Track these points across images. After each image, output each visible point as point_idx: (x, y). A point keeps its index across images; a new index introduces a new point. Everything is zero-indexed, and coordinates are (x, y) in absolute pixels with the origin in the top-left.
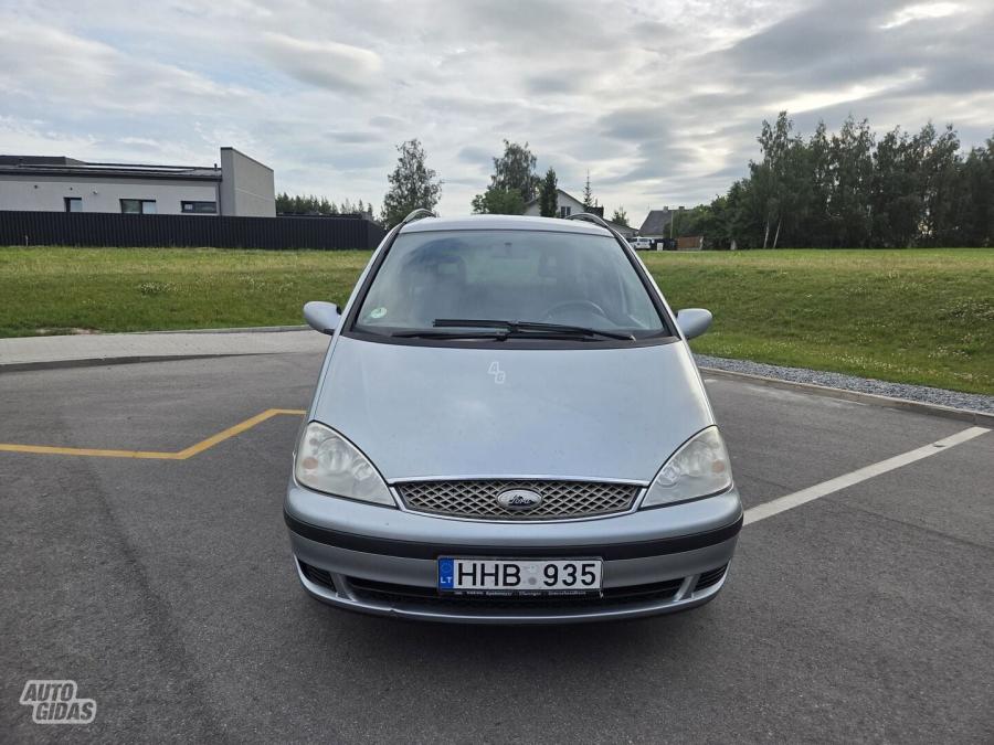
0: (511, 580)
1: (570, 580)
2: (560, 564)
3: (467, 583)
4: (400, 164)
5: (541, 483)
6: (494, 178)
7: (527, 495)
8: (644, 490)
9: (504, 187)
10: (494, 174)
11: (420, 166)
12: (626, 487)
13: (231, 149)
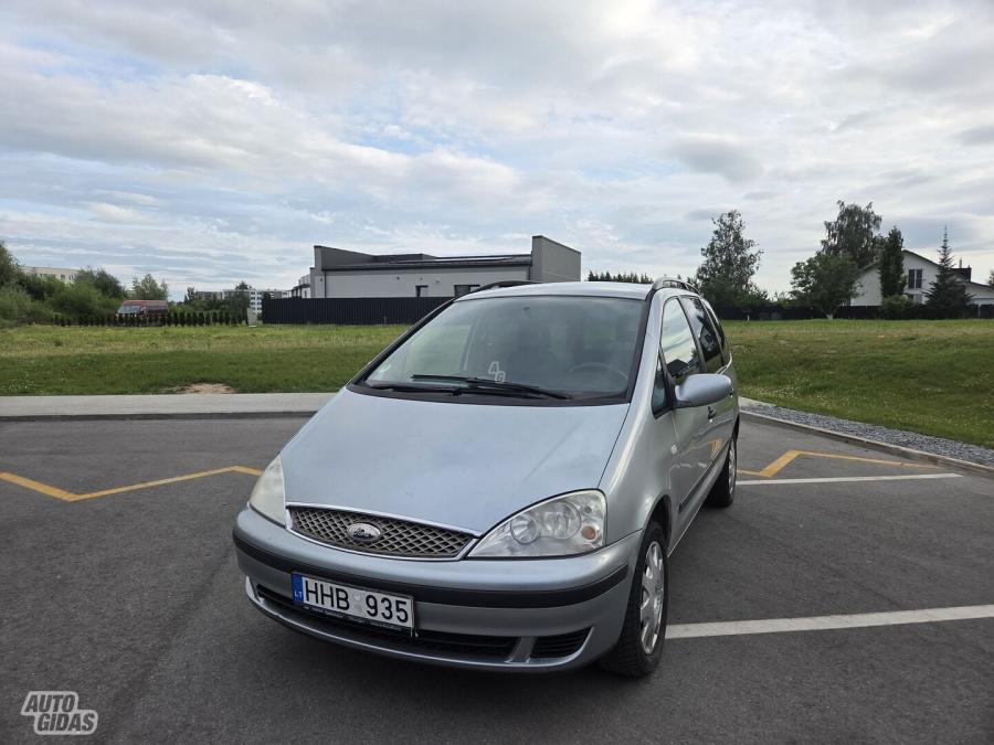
0: (343, 604)
1: (387, 614)
2: (379, 596)
3: (312, 602)
4: (716, 237)
5: (386, 520)
6: (824, 242)
7: (369, 530)
8: (475, 540)
9: (836, 253)
10: (825, 237)
11: (737, 237)
12: (462, 535)
13: (541, 237)
